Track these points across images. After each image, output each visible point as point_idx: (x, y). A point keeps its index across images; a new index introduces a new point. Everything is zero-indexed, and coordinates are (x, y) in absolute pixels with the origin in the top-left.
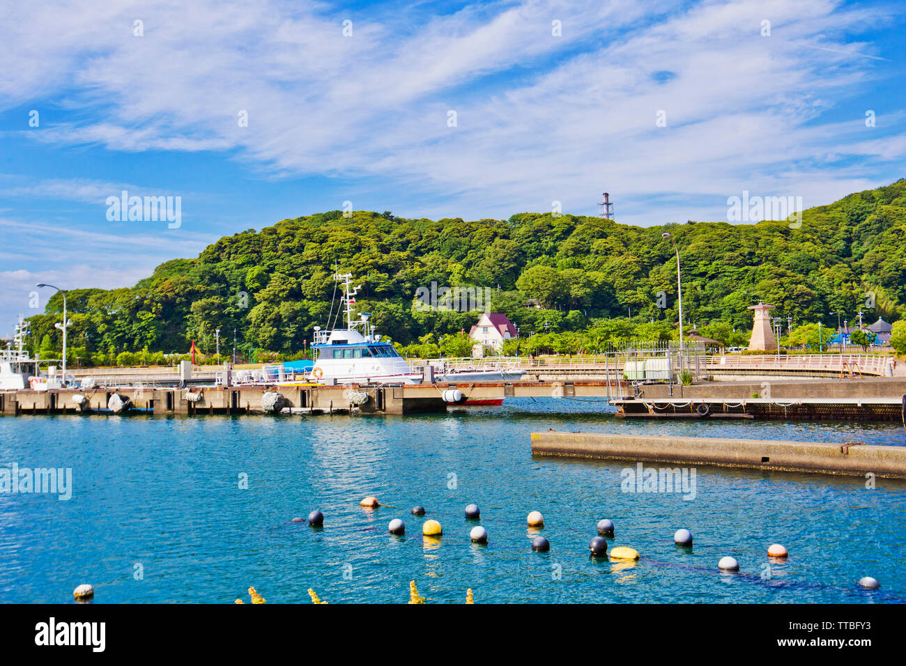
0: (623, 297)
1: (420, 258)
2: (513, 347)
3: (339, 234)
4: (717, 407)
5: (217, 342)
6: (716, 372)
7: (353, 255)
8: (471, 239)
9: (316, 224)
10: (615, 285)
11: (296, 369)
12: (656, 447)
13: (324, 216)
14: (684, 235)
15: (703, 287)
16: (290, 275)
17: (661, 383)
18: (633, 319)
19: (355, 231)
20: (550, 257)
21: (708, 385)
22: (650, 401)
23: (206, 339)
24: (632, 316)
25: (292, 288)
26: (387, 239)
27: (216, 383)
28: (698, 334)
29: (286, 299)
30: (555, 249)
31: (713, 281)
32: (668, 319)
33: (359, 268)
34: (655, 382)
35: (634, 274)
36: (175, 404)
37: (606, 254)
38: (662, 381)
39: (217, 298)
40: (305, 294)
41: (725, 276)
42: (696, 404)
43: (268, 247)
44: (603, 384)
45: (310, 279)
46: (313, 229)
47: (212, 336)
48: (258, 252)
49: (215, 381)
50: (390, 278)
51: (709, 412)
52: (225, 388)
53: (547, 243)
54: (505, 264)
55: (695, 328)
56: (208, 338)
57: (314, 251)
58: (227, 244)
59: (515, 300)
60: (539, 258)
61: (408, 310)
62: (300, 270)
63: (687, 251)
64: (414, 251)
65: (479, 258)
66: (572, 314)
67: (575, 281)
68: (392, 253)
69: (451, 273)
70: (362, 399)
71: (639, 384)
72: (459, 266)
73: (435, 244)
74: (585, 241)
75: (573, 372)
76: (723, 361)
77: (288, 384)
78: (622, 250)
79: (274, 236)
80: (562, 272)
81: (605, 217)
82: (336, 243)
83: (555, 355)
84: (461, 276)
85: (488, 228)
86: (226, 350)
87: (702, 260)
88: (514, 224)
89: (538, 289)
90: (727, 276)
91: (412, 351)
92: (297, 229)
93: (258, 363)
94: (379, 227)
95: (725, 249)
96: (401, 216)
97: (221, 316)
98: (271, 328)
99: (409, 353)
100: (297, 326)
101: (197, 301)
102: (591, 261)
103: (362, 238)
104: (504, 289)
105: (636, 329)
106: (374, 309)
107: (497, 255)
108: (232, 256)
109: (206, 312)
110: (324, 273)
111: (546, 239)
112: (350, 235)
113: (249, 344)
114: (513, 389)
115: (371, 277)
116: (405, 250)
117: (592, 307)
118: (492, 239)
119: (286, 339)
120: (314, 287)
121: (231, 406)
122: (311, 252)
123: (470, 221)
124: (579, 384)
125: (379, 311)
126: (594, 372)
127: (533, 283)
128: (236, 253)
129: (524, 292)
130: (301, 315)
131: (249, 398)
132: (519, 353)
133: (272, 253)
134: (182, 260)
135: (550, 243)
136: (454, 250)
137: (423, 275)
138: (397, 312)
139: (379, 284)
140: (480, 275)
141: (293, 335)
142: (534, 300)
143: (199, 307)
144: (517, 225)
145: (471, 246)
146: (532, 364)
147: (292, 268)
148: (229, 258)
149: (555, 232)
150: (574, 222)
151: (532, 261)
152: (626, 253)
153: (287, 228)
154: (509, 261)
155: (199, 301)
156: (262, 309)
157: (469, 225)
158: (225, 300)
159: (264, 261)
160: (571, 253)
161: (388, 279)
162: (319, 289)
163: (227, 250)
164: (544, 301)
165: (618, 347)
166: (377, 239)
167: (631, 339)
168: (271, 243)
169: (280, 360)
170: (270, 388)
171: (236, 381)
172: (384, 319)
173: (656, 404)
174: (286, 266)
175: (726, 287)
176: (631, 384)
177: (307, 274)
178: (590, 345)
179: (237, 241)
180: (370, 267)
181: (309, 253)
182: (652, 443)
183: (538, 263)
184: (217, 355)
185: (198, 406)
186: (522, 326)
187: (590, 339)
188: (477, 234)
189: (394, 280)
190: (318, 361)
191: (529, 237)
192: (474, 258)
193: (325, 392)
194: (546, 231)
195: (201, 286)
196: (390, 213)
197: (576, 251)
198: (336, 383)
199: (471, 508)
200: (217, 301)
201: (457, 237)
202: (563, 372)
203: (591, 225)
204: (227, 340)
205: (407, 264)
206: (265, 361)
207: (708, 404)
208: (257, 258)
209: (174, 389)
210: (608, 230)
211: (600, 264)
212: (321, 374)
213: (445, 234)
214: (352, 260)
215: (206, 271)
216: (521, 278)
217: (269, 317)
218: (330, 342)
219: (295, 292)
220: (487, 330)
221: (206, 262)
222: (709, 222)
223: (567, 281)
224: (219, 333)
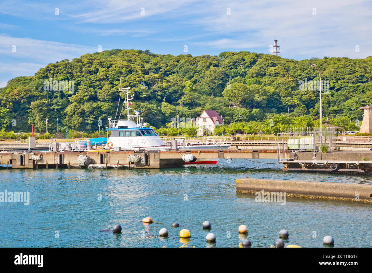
0: (285, 101)
1: (166, 77)
2: (222, 129)
3: (119, 62)
4: (342, 166)
5: (47, 126)
6: (340, 145)
7: (127, 76)
8: (196, 66)
9: (106, 57)
10: (280, 94)
11: (97, 142)
12: (308, 187)
13: (110, 52)
14: (322, 65)
15: (332, 96)
16: (90, 87)
17: (309, 151)
18: (290, 114)
19: (128, 61)
20: (242, 77)
21: (337, 153)
22: (303, 162)
23: (40, 124)
24: (290, 112)
25: (91, 95)
26: (147, 66)
27: (50, 150)
28: (330, 123)
29: (88, 101)
30: (246, 73)
31: (339, 92)
32: (311, 114)
33: (130, 83)
34: (305, 151)
35: (292, 88)
36: (25, 162)
37: (275, 76)
38: (309, 150)
39: (46, 100)
40: (99, 98)
41: (346, 89)
42: (330, 164)
43: (77, 70)
44: (275, 151)
45: (102, 89)
46: (104, 60)
47: (44, 122)
48: (71, 73)
49: (49, 149)
50: (149, 89)
51: (337, 168)
52: (55, 153)
53: (241, 69)
54: (216, 81)
55: (328, 120)
56: (41, 123)
57: (104, 73)
58: (52, 68)
59: (222, 102)
60: (236, 78)
61: (159, 108)
62: (96, 84)
63: (323, 74)
64: (163, 73)
65: (201, 78)
66: (255, 111)
67: (257, 91)
68: (150, 74)
69: (184, 87)
70: (136, 159)
71: (296, 152)
72: (189, 83)
73: (175, 69)
74: (263, 68)
75: (256, 145)
76: (344, 139)
77: (92, 151)
78: (285, 74)
79: (80, 63)
80: (249, 87)
81: (275, 54)
82: (117, 68)
83: (245, 135)
84: (190, 88)
85: (206, 60)
86: (52, 131)
87: (332, 80)
88: (222, 58)
89: (235, 96)
90: (347, 89)
91: (162, 132)
92: (94, 59)
93: (72, 138)
94: (143, 59)
95: (346, 73)
96: (155, 53)
97: (49, 110)
98: (79, 118)
99: (160, 133)
100: (94, 116)
101: (34, 101)
102: (266, 80)
103: (133, 66)
104: (215, 96)
105: (293, 120)
106: (139, 107)
107: (211, 76)
108: (55, 75)
109: (40, 108)
110: (110, 86)
111: (240, 67)
112: (125, 63)
113: (66, 127)
114: (223, 154)
115: (138, 88)
116: (158, 73)
117: (267, 107)
118: (208, 67)
119: (88, 124)
120: (104, 94)
121: (59, 163)
122: (103, 73)
123: (196, 56)
124: (261, 151)
125: (142, 108)
126: (269, 144)
127: (232, 92)
128: (57, 73)
129: (227, 98)
130: (97, 110)
131: (70, 158)
132: (224, 133)
133: (79, 74)
134: (24, 77)
135: (242, 69)
136: (186, 73)
137: (168, 88)
138: (153, 109)
139: (142, 92)
140: (202, 88)
141: (92, 122)
142: (233, 103)
143: (35, 105)
144: (224, 59)
145: (196, 71)
146: (232, 140)
147: (92, 83)
148: (53, 76)
149: (246, 63)
150: (257, 57)
151: (232, 80)
152: (287, 76)
153: (88, 59)
154: (218, 80)
155: (35, 102)
156: (73, 106)
157: (195, 58)
158: (51, 101)
159: (74, 79)
160: (255, 75)
161: (148, 90)
162: (107, 95)
163: (52, 71)
164: (239, 103)
165: (283, 130)
166: (141, 66)
167: (290, 126)
168: (79, 68)
169: (85, 136)
170: (82, 153)
171: (61, 149)
172: (145, 113)
173: (306, 163)
174: (87, 82)
175: (346, 96)
176: (292, 152)
177: (100, 86)
178: (266, 129)
179: (58, 66)
180: (137, 82)
181: (101, 73)
182: (306, 186)
183: (236, 81)
184: (47, 134)
185: (39, 163)
186: (226, 118)
187: (266, 126)
188: (200, 64)
189: (151, 90)
190: (110, 138)
191: (230, 66)
192: (198, 78)
193: (115, 155)
194: (240, 63)
195: (36, 92)
196: (149, 51)
197: (258, 74)
198: (120, 150)
199: (206, 223)
200: (46, 102)
201: (188, 65)
202: (250, 144)
203: (267, 59)
204: (52, 125)
205: (159, 81)
206: (76, 137)
207: (337, 164)
208: (70, 76)
209: (25, 153)
210: (277, 62)
211: (272, 82)
212: (112, 146)
213: (181, 64)
214: (127, 79)
215: (39, 84)
216: (225, 90)
217: (78, 111)
218: (117, 127)
219: (93, 97)
220: (206, 120)
221: (39, 78)
222: (337, 57)
223: (252, 92)
224: (48, 120)
